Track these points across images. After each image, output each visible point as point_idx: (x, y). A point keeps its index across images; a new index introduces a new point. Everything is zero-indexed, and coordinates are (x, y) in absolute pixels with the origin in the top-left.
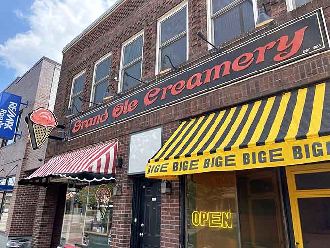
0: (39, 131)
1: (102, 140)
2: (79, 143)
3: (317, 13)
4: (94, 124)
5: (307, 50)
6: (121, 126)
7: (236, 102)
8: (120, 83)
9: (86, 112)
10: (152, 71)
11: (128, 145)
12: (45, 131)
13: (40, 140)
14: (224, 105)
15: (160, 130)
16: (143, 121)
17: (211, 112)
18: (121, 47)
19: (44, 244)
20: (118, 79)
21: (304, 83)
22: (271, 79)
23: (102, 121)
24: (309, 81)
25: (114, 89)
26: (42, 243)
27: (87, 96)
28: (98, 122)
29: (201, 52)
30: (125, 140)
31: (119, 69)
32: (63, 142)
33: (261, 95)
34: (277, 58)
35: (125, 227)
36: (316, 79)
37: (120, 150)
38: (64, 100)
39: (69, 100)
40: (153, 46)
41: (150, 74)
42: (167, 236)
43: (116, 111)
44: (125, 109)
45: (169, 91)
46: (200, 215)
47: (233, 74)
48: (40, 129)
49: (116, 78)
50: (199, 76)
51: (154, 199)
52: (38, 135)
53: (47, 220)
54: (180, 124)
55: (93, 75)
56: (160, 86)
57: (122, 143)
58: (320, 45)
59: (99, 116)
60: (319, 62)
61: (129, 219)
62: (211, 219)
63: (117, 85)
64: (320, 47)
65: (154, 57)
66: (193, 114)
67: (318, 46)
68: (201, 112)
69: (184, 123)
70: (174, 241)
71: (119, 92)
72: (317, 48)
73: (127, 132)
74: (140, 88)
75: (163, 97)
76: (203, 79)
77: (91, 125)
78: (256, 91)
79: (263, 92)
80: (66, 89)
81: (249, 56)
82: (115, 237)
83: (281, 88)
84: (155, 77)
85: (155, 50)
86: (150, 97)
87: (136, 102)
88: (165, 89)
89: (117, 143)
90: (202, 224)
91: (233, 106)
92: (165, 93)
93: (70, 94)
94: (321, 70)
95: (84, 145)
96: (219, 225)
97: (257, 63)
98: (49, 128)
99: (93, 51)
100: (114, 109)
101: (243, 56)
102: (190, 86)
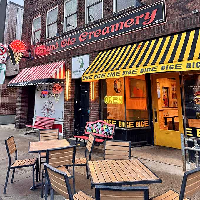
0: (16, 54)
1: (56, 60)
2: (41, 61)
3: (162, 2)
4: (50, 50)
5: (157, 21)
6: (67, 52)
7: (125, 44)
8: (64, 26)
9: (44, 43)
10: (83, 22)
11: (71, 63)
12: (19, 54)
13: (17, 59)
14: (120, 45)
15: (88, 56)
16: (79, 50)
17: (114, 48)
18: (64, 3)
19: (23, 118)
20: (63, 24)
21: (154, 37)
22: (141, 34)
23: (55, 49)
24: (156, 36)
25: (61, 30)
26: (22, 117)
27: (44, 32)
28: (52, 49)
29: (109, 14)
30: (69, 60)
31: (63, 17)
32: (31, 60)
33: (137, 41)
34: (144, 23)
35: (71, 105)
36: (159, 36)
37: (67, 66)
38: (28, 33)
39: (31, 33)
40: (83, 6)
41: (82, 23)
42: (93, 108)
43: (63, 44)
44: (68, 43)
45: (92, 35)
46: (108, 98)
47: (125, 29)
48: (16, 53)
49: (62, 23)
50: (108, 28)
51: (86, 91)
52: (16, 56)
53: (24, 105)
54: (99, 53)
55: (46, 19)
56: (88, 31)
57: (68, 62)
58: (162, 19)
59: (53, 45)
60: (161, 27)
61: (73, 102)
62: (113, 100)
63: (63, 27)
64: (162, 20)
65: (84, 13)
66: (105, 48)
67: (161, 20)
68: (109, 47)
69: (101, 53)
70: (96, 110)
71: (64, 32)
72: (161, 21)
73: (70, 56)
74: (77, 31)
75: (90, 38)
76: (110, 30)
77: (48, 50)
78: (135, 39)
79: (138, 40)
80: (28, 26)
81: (132, 20)
82: (66, 111)
83: (145, 39)
84: (85, 25)
85: (85, 8)
86: (82, 37)
87: (75, 39)
88: (90, 33)
89: (65, 62)
90: (110, 102)
91: (124, 46)
92: (90, 35)
93: (32, 30)
94: (162, 32)
95: (44, 62)
96: (117, 102)
97: (135, 24)
98: (21, 52)
99: (46, 3)
100: (62, 42)
101: (129, 20)
102: (104, 33)
